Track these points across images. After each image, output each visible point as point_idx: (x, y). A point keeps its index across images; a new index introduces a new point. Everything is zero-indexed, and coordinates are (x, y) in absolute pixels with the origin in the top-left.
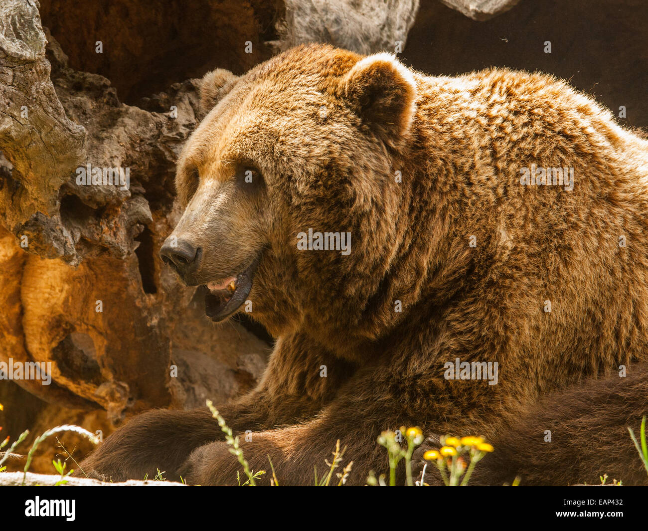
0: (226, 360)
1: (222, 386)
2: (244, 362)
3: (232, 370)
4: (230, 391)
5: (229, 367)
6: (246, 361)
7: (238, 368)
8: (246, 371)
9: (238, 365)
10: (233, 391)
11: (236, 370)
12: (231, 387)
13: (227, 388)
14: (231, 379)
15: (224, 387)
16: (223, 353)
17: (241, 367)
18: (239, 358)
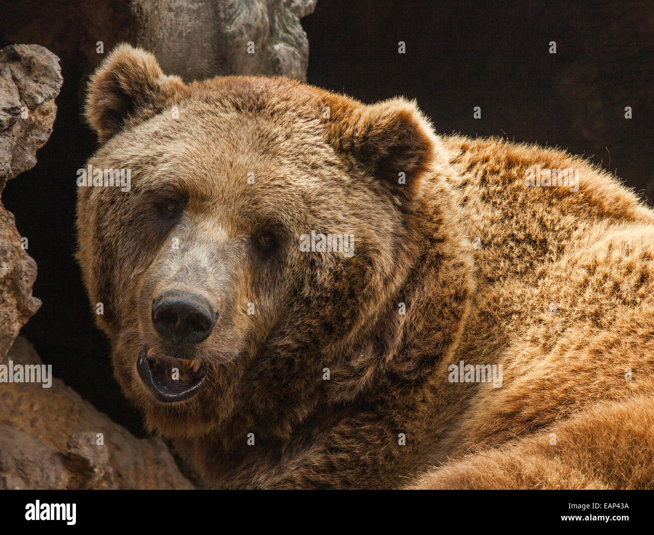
0: (51, 440)
1: (45, 476)
2: (78, 443)
3: (59, 454)
4: (56, 483)
5: (56, 450)
6: (80, 441)
7: (69, 451)
8: (79, 456)
9: (69, 447)
10: (60, 484)
11: (65, 454)
12: (58, 478)
13: (53, 479)
14: (59, 467)
15: (48, 477)
16: (48, 429)
17: (73, 451)
18: (71, 437)
